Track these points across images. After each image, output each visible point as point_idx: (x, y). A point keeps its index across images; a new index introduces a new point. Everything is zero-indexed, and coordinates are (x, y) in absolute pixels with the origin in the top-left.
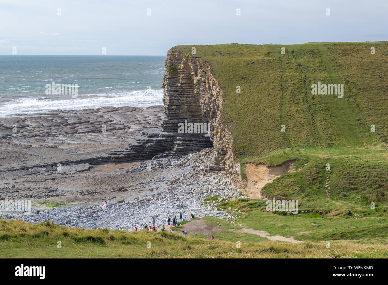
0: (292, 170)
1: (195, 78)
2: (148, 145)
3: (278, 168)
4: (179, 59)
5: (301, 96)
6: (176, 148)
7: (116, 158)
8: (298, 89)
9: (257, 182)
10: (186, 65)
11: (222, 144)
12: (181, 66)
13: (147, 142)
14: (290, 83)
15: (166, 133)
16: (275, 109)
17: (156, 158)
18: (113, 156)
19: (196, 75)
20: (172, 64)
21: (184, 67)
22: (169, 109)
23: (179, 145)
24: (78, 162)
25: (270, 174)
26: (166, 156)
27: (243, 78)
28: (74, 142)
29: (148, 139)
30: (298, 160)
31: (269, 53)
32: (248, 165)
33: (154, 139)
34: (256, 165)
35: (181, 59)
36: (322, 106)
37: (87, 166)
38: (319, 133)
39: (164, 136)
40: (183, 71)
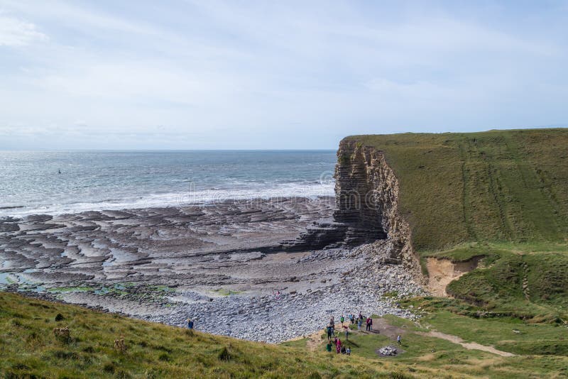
0: (481, 267)
1: (368, 167)
2: (319, 235)
3: (464, 264)
4: (351, 149)
5: (486, 186)
6: (347, 239)
7: (287, 248)
8: (482, 178)
9: (440, 278)
10: (359, 154)
11: (399, 236)
12: (354, 156)
13: (319, 231)
14: (473, 172)
15: (337, 223)
16: (458, 200)
17: (327, 248)
18: (285, 245)
19: (369, 164)
20: (344, 154)
21: (357, 157)
22: (342, 199)
23: (350, 236)
24: (250, 250)
25: (455, 269)
26: (337, 247)
27: (420, 167)
28: (246, 230)
29: (319, 228)
30: (488, 256)
31: (447, 141)
32: (429, 259)
33: (325, 229)
34: (439, 260)
35: (353, 149)
36: (511, 197)
37: (259, 254)
38: (509, 227)
39: (335, 226)
40: (355, 161)
